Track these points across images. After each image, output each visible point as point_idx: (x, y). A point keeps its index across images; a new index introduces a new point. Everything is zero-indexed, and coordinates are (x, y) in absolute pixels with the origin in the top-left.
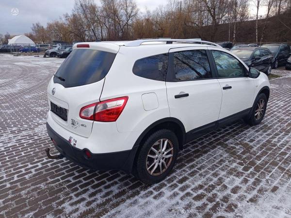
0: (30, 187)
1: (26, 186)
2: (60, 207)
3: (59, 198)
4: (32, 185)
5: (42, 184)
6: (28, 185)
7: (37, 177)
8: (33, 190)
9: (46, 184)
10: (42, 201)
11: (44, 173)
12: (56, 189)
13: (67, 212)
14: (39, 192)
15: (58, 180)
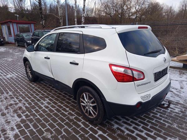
0: (182, 132)
1: (184, 135)
2: (180, 112)
3: (175, 115)
4: (180, 132)
5: (174, 127)
6: (182, 134)
7: (171, 134)
8: (183, 129)
9: (172, 125)
10: (184, 120)
11: (163, 131)
12: (171, 119)
13: (179, 109)
14: (181, 125)
15: (164, 121)
